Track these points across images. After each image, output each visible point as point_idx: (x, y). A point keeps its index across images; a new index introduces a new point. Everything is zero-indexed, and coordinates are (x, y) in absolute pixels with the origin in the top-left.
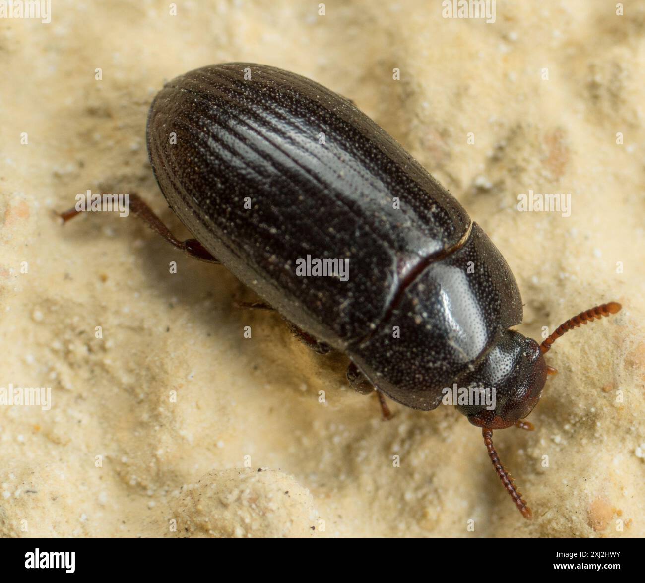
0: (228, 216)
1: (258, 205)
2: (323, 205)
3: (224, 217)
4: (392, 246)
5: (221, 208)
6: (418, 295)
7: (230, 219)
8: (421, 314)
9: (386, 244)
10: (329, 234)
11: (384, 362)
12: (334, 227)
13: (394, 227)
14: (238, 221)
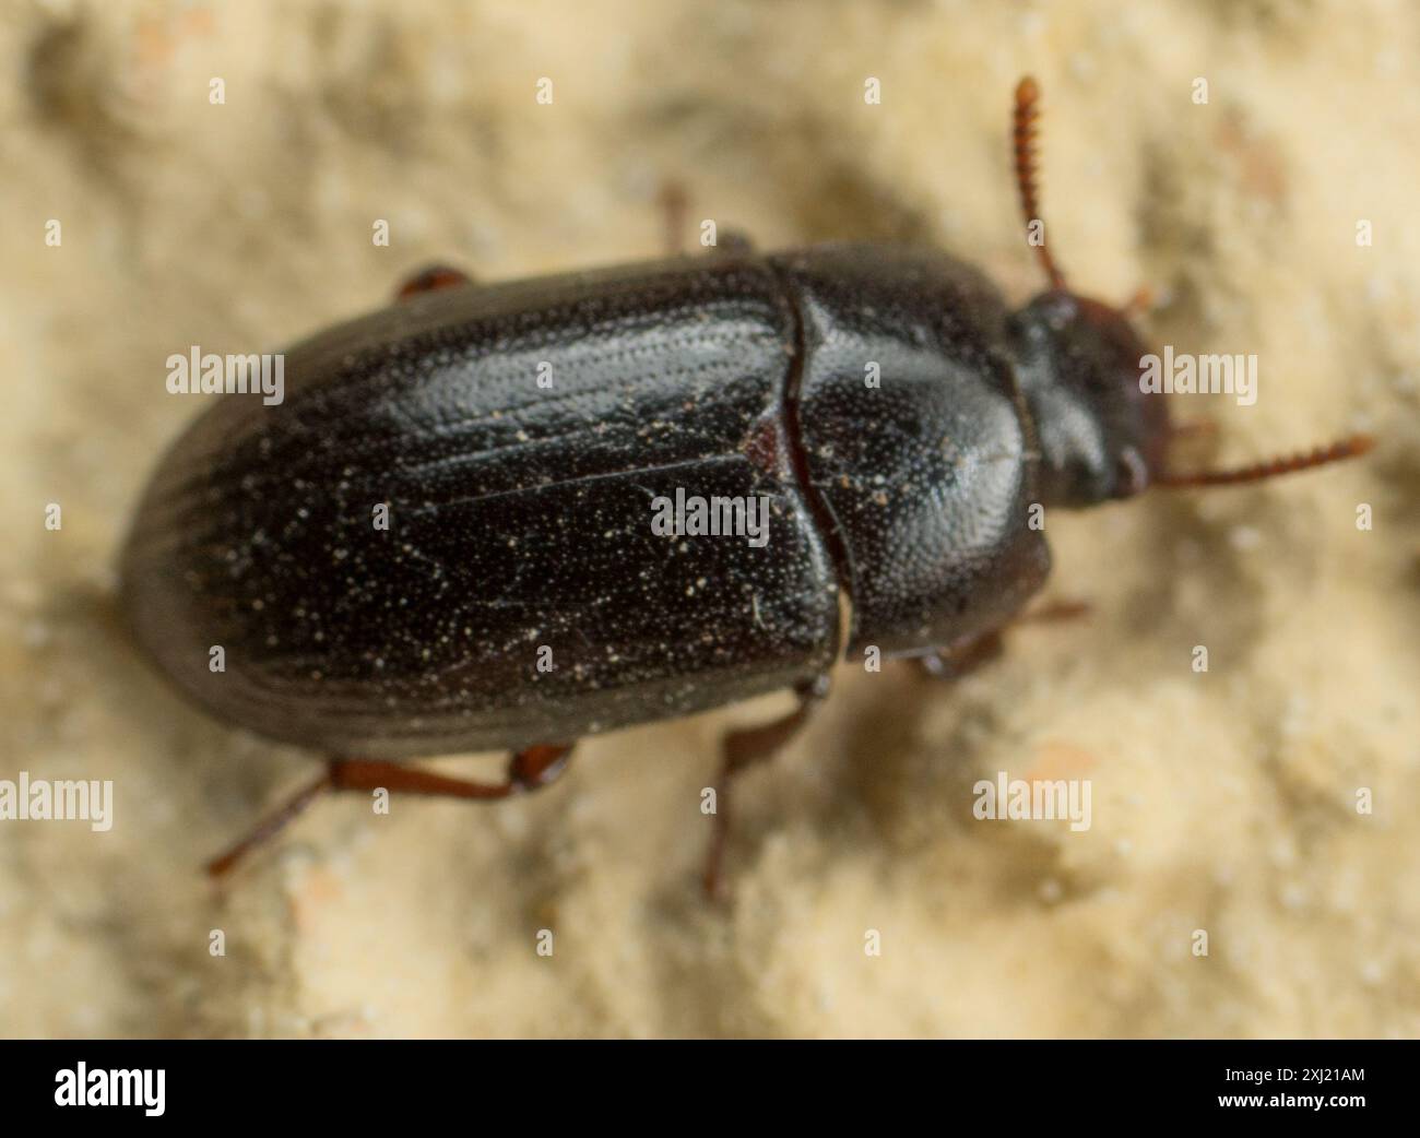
0: (443, 688)
1: (466, 625)
2: (554, 513)
3: (441, 695)
4: (717, 448)
5: (420, 689)
6: (835, 468)
7: (454, 688)
8: (874, 486)
9: (707, 458)
10: (615, 544)
11: (909, 610)
12: (608, 525)
13: (687, 419)
14: (466, 680)
